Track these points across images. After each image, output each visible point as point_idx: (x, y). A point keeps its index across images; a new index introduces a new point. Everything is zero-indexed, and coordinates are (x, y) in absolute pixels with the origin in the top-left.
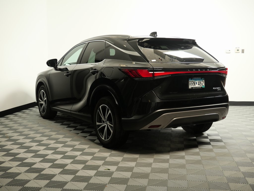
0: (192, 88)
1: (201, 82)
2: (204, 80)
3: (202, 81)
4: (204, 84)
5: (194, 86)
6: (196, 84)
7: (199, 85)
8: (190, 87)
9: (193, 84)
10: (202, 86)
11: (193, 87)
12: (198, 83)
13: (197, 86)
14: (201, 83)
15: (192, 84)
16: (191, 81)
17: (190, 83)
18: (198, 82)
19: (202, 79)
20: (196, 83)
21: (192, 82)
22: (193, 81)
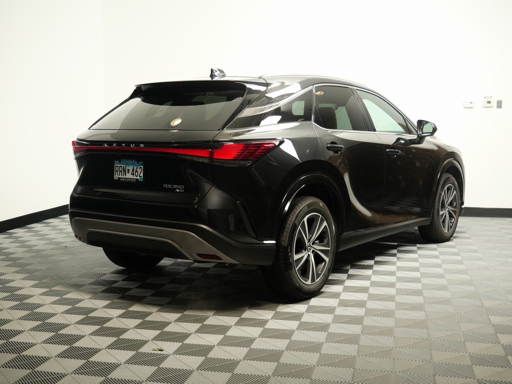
0: (119, 178)
1: (138, 170)
2: (142, 167)
3: (139, 167)
4: (142, 175)
5: (124, 177)
6: (128, 173)
7: (133, 174)
8: (116, 177)
9: (122, 172)
10: (138, 178)
11: (122, 177)
12: (130, 172)
13: (129, 176)
14: (136, 171)
15: (120, 171)
16: (119, 166)
17: (117, 170)
18: (131, 168)
19: (140, 163)
20: (128, 170)
21: (121, 168)
22: (122, 166)
